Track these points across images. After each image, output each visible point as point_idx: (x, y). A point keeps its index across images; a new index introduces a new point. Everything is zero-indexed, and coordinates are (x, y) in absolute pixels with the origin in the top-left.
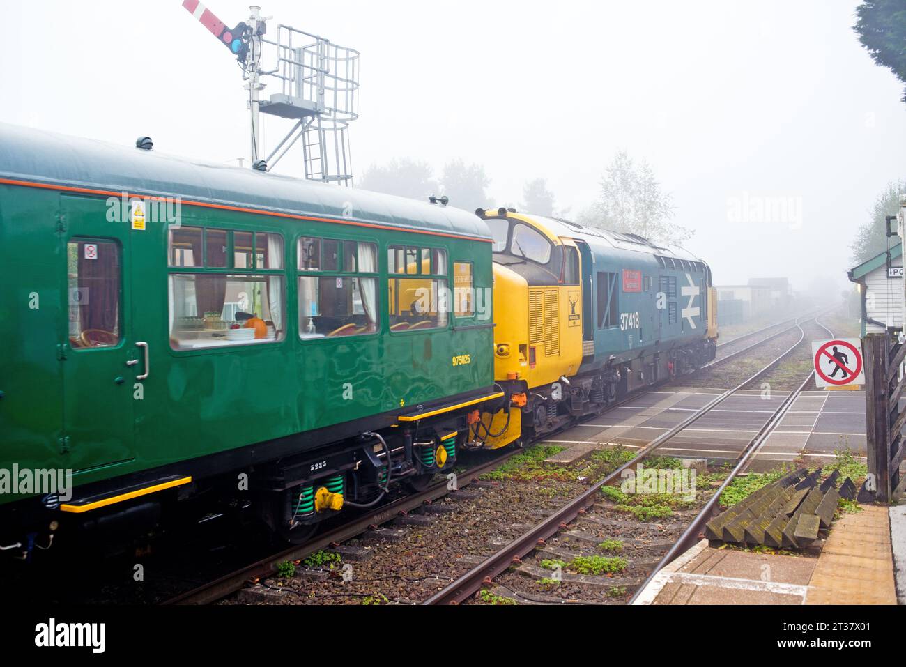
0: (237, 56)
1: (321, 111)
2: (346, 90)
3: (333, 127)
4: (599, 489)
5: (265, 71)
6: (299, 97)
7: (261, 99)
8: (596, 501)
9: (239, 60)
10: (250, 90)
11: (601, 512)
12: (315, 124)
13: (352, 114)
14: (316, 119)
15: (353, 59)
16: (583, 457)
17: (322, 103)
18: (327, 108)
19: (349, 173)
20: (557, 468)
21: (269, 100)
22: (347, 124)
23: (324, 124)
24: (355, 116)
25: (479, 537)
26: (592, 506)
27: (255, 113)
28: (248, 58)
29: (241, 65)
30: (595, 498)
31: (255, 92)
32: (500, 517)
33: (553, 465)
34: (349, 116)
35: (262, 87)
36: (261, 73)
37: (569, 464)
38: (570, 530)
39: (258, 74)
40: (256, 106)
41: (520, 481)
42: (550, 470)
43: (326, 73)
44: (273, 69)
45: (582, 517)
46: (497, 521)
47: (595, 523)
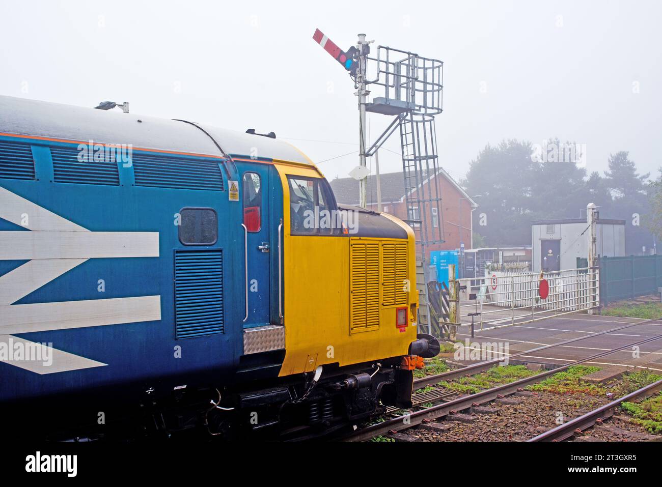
0: (350, 72)
1: (412, 108)
2: (433, 91)
3: (422, 120)
4: (619, 404)
5: (369, 80)
6: (398, 99)
7: (367, 102)
8: (615, 414)
9: (351, 74)
10: (359, 96)
11: (618, 423)
12: (408, 118)
13: (438, 109)
14: (409, 114)
15: (439, 67)
16: (614, 377)
17: (413, 101)
18: (417, 106)
19: (435, 154)
20: (590, 385)
21: (372, 102)
22: (434, 117)
23: (415, 118)
24: (440, 111)
25: (506, 435)
26: (611, 417)
27: (363, 113)
28: (357, 72)
29: (354, 78)
30: (614, 410)
31: (362, 97)
32: (530, 421)
33: (586, 382)
34: (436, 111)
35: (367, 93)
36: (367, 83)
37: (601, 382)
38: (584, 436)
39: (364, 84)
40: (363, 107)
41: (556, 393)
42: (584, 386)
43: (416, 79)
44: (375, 79)
45: (598, 426)
46: (527, 423)
47: (609, 431)
